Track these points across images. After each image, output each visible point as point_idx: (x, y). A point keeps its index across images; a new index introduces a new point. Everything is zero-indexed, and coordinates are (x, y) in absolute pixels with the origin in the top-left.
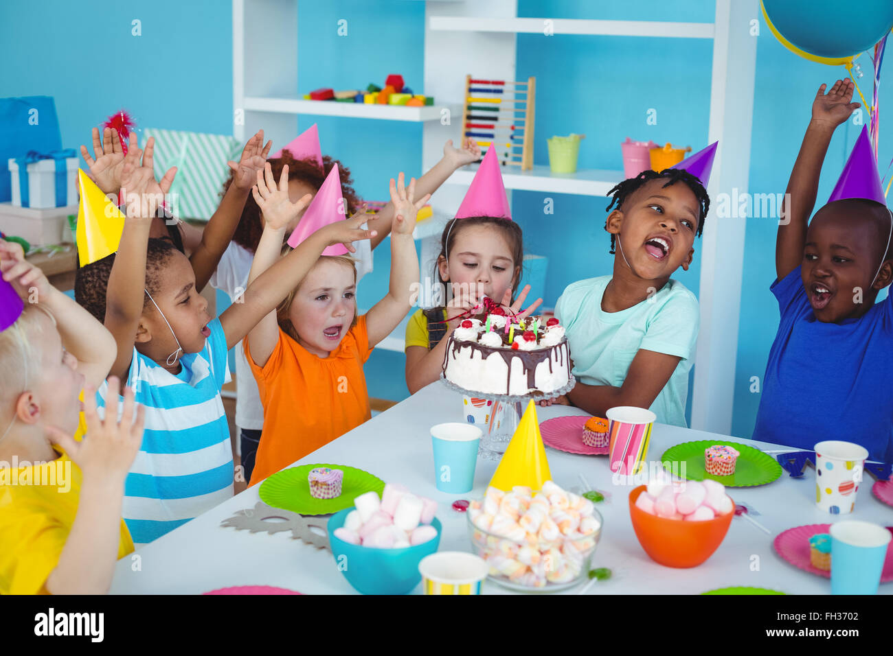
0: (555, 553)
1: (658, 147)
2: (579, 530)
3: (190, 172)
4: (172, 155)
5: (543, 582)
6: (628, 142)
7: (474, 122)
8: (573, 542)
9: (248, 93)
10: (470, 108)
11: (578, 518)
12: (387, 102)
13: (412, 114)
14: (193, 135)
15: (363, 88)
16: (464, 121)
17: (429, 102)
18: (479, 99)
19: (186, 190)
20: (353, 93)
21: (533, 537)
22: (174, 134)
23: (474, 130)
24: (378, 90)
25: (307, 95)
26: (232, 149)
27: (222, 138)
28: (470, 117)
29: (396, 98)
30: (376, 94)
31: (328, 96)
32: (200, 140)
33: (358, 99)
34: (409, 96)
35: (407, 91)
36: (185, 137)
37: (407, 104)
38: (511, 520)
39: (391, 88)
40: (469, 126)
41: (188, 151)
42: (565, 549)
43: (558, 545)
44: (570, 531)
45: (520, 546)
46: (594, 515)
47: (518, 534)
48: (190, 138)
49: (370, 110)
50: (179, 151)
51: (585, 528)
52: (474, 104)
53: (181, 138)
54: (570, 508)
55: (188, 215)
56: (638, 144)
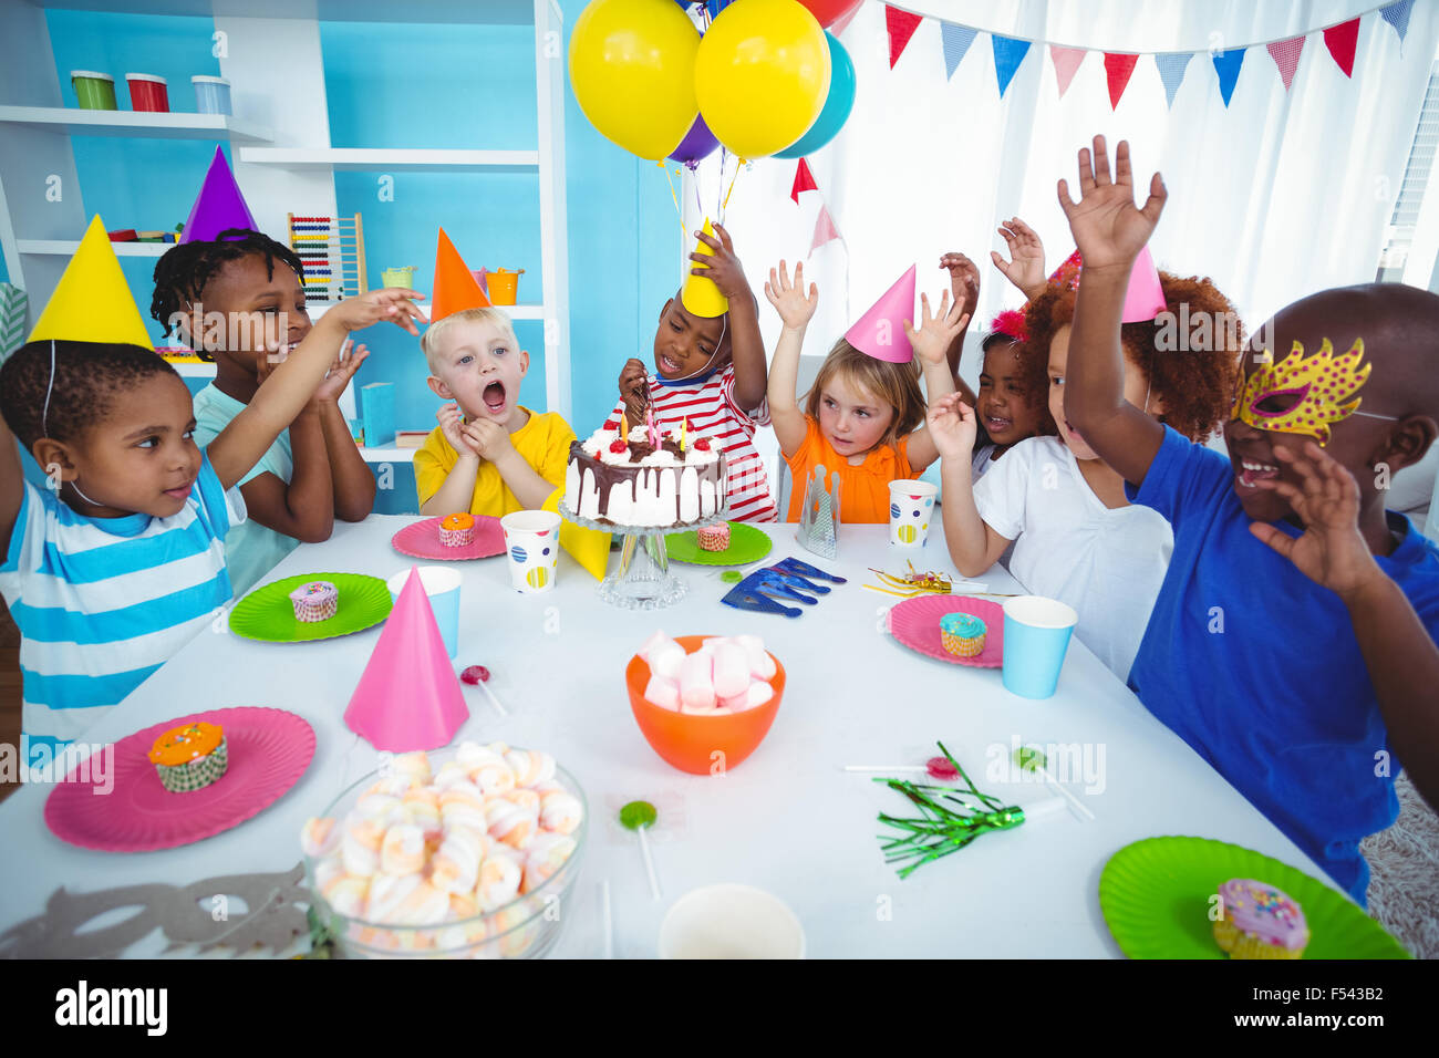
18: (304, 237)
20: (160, 233)
31: (128, 237)
33: (167, 239)
52: (299, 242)
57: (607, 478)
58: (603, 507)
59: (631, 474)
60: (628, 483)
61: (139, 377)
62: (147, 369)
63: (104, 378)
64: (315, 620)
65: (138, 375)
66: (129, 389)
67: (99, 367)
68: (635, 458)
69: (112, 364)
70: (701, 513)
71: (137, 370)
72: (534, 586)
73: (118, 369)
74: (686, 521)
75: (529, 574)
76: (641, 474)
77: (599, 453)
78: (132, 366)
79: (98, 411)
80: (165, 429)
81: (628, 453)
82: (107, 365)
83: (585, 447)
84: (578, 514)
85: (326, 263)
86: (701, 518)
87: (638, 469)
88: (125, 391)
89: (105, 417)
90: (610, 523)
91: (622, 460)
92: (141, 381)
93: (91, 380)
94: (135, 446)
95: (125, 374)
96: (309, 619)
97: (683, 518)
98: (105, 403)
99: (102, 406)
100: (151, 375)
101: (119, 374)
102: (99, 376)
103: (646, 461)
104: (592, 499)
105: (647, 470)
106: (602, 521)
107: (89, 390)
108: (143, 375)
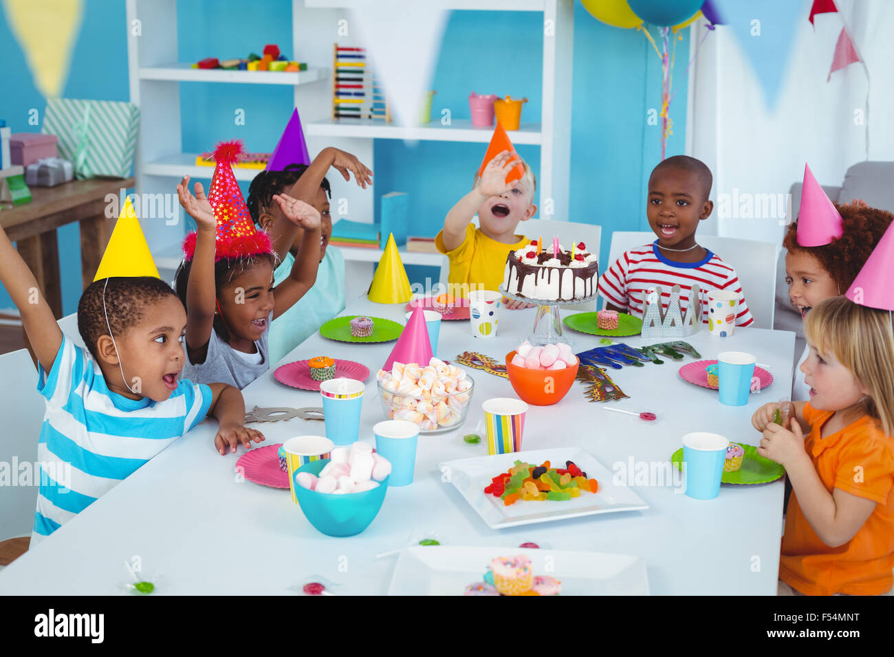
0: (443, 404)
1: (499, 99)
2: (457, 389)
3: (94, 134)
4: (76, 120)
5: (436, 426)
6: (474, 96)
7: (342, 83)
8: (454, 395)
9: (142, 65)
10: (338, 71)
11: (456, 381)
12: (267, 69)
13: (291, 78)
14: (95, 103)
15: (245, 57)
16: (332, 83)
17: (303, 67)
18: (345, 64)
19: (92, 151)
20: (236, 62)
21: (428, 393)
22: (76, 102)
23: (342, 90)
24: (258, 59)
25: (195, 65)
26: (132, 113)
27: (123, 104)
28: (338, 79)
29: (275, 65)
30: (256, 62)
31: (213, 64)
32: (102, 107)
33: (242, 66)
34: (285, 63)
35: (282, 59)
36: (87, 104)
37: (284, 69)
38: (412, 383)
39: (269, 57)
40: (338, 86)
41: (91, 116)
42: (450, 401)
43: (444, 399)
44: (451, 390)
45: (418, 401)
46: (466, 379)
47: (417, 392)
48: (92, 106)
49: (253, 76)
50: (82, 117)
51: (462, 387)
52: (341, 68)
53: (84, 106)
54: (449, 375)
55: (97, 172)
56: (481, 97)
57: (523, 271)
58: (520, 288)
59: (535, 270)
60: (534, 275)
61: (160, 297)
62: (164, 292)
63: (142, 297)
64: (361, 336)
65: (160, 295)
66: (155, 304)
67: (139, 290)
68: (540, 262)
69: (146, 289)
70: (574, 296)
71: (159, 292)
72: (483, 334)
73: (149, 292)
74: (565, 299)
75: (480, 327)
76: (541, 270)
77: (521, 258)
78: (156, 289)
79: (136, 317)
80: (171, 329)
81: (536, 259)
82: (143, 289)
83: (516, 254)
84: (507, 291)
85: (360, 87)
86: (574, 298)
87: (539, 268)
88: (152, 304)
89: (140, 320)
90: (523, 296)
91: (533, 262)
92: (161, 299)
93: (134, 297)
94: (153, 340)
95: (153, 294)
96: (359, 335)
97: (562, 297)
98: (140, 312)
99: (139, 314)
100: (166, 296)
101: (150, 294)
102: (140, 295)
103: (546, 264)
104: (515, 283)
105: (544, 268)
106: (518, 295)
107: (134, 303)
108: (162, 295)
